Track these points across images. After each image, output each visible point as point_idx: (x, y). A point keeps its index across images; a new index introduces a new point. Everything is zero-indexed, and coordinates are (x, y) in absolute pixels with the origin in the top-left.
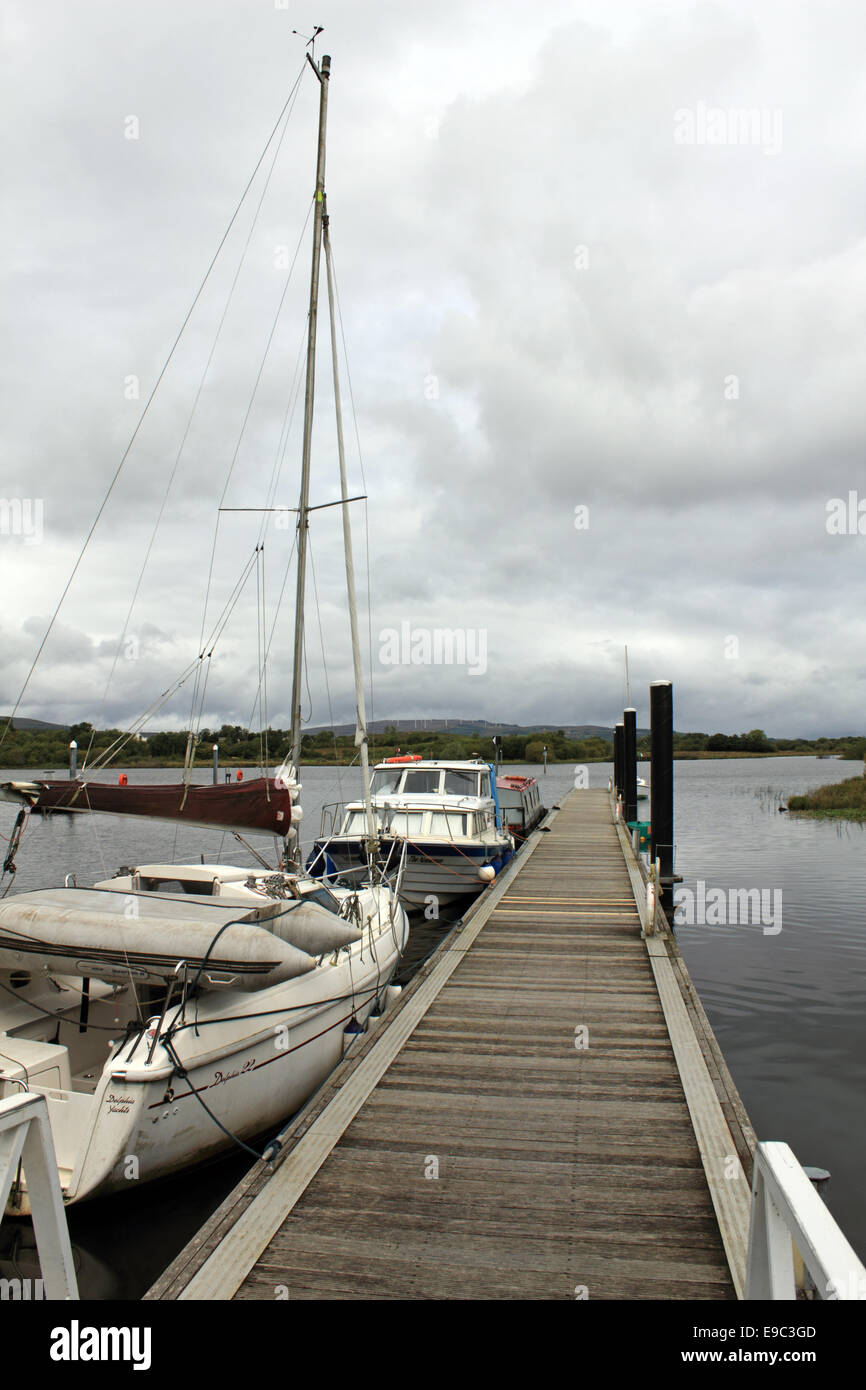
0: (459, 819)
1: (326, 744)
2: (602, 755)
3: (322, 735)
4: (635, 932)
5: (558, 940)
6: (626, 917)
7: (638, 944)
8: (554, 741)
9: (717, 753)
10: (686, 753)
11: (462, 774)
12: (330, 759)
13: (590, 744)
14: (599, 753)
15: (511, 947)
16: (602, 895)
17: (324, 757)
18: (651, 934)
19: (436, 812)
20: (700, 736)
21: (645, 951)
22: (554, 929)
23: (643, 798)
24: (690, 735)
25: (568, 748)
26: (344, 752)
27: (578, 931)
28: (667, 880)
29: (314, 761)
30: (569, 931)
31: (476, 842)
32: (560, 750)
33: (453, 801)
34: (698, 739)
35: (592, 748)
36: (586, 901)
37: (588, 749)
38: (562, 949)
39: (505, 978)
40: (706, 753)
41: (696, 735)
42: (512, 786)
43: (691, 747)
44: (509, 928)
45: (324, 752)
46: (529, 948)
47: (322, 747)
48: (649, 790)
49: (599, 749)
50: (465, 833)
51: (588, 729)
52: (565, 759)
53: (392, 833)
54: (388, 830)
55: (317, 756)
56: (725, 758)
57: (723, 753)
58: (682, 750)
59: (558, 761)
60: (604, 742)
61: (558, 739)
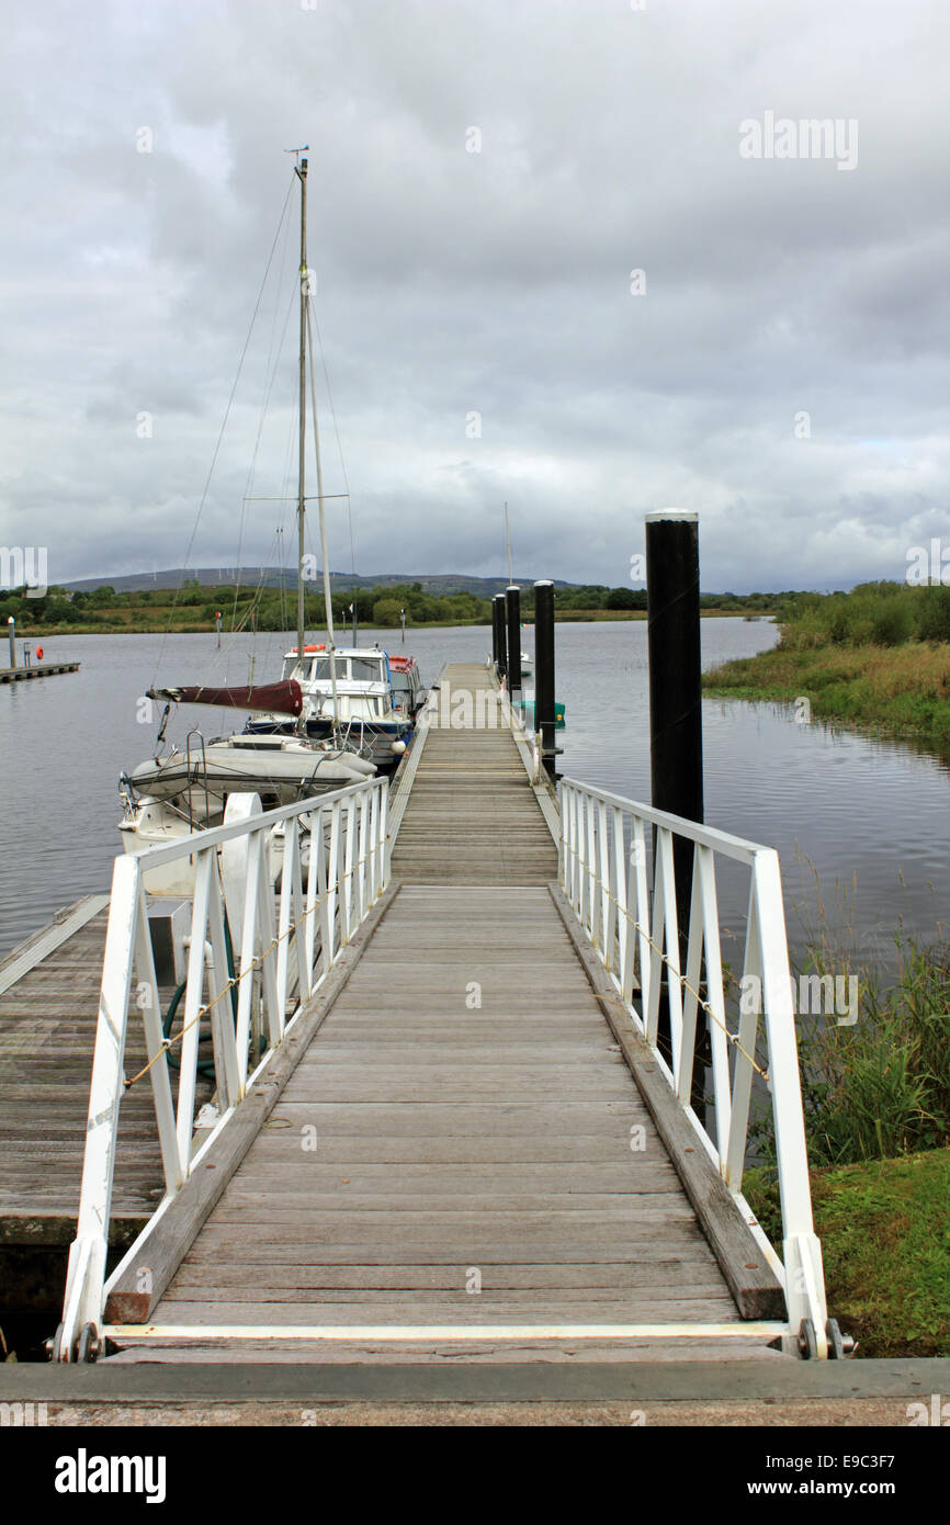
0: (371, 702)
1: (106, 603)
2: (472, 617)
3: (99, 591)
4: (526, 783)
5: (470, 788)
6: (518, 775)
7: (528, 789)
8: (408, 598)
9: (619, 613)
10: (578, 613)
11: (364, 661)
12: (116, 624)
13: (456, 602)
14: (469, 613)
15: (440, 792)
16: (497, 762)
17: (107, 621)
18: (537, 783)
19: (351, 696)
20: (599, 589)
21: (533, 792)
22: (466, 782)
23: (527, 675)
24: (585, 588)
25: (427, 606)
26: (134, 614)
27: (483, 783)
28: (550, 752)
29: (94, 627)
30: (476, 783)
31: (388, 721)
32: (418, 610)
33: (363, 686)
34: (596, 593)
35: (459, 607)
36: (486, 766)
37: (454, 608)
38: (475, 793)
39: (442, 806)
40: (605, 613)
41: (592, 587)
42: (397, 668)
43: (585, 604)
44: (433, 782)
45: (106, 615)
46: (452, 792)
47: (101, 608)
48: (534, 666)
49: (469, 609)
50: (377, 714)
51: (451, 579)
52: (424, 621)
53: (323, 714)
54: (320, 712)
55: (97, 620)
56: (630, 619)
57: (627, 613)
58: (575, 608)
59: (416, 623)
60: (474, 599)
61: (414, 595)
